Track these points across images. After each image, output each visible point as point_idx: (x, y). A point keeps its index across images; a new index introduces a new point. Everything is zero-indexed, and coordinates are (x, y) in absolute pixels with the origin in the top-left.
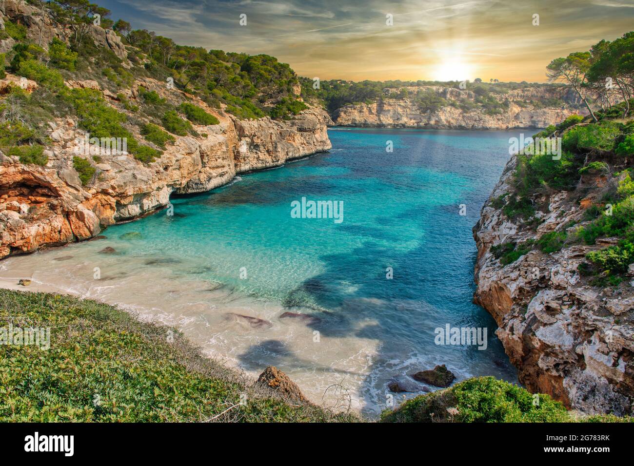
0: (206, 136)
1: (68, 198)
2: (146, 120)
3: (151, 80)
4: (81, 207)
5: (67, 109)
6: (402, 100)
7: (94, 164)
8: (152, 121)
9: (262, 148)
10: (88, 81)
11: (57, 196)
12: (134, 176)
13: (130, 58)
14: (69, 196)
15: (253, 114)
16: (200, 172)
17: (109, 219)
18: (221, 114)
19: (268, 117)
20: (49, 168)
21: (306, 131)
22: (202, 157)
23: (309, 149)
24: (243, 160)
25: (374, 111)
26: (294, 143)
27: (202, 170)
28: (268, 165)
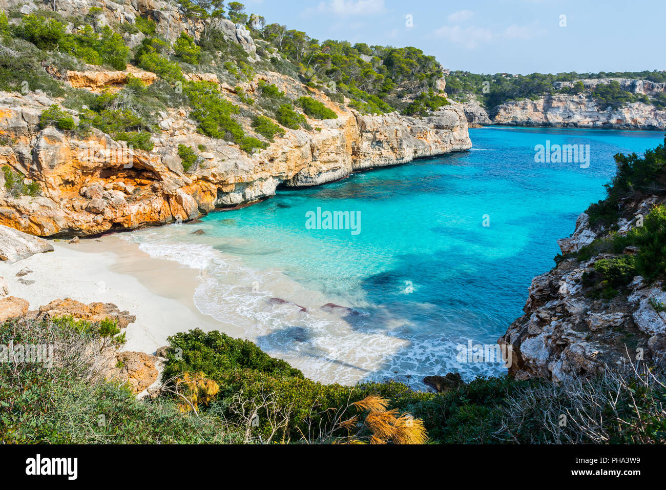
0: (319, 130)
1: (168, 182)
2: (260, 112)
3: (275, 74)
4: (180, 192)
5: (181, 100)
6: (576, 94)
7: (198, 152)
8: (265, 114)
9: (385, 145)
10: (207, 74)
11: (159, 180)
12: (236, 166)
13: (259, 52)
14: (169, 180)
15: (378, 109)
16: (310, 166)
17: (209, 204)
18: (342, 109)
19: (397, 112)
20: (154, 154)
21: (443, 129)
22: (312, 150)
23: (442, 148)
24: (363, 157)
25: (540, 108)
26: (425, 141)
27: (313, 164)
28: (391, 162)
